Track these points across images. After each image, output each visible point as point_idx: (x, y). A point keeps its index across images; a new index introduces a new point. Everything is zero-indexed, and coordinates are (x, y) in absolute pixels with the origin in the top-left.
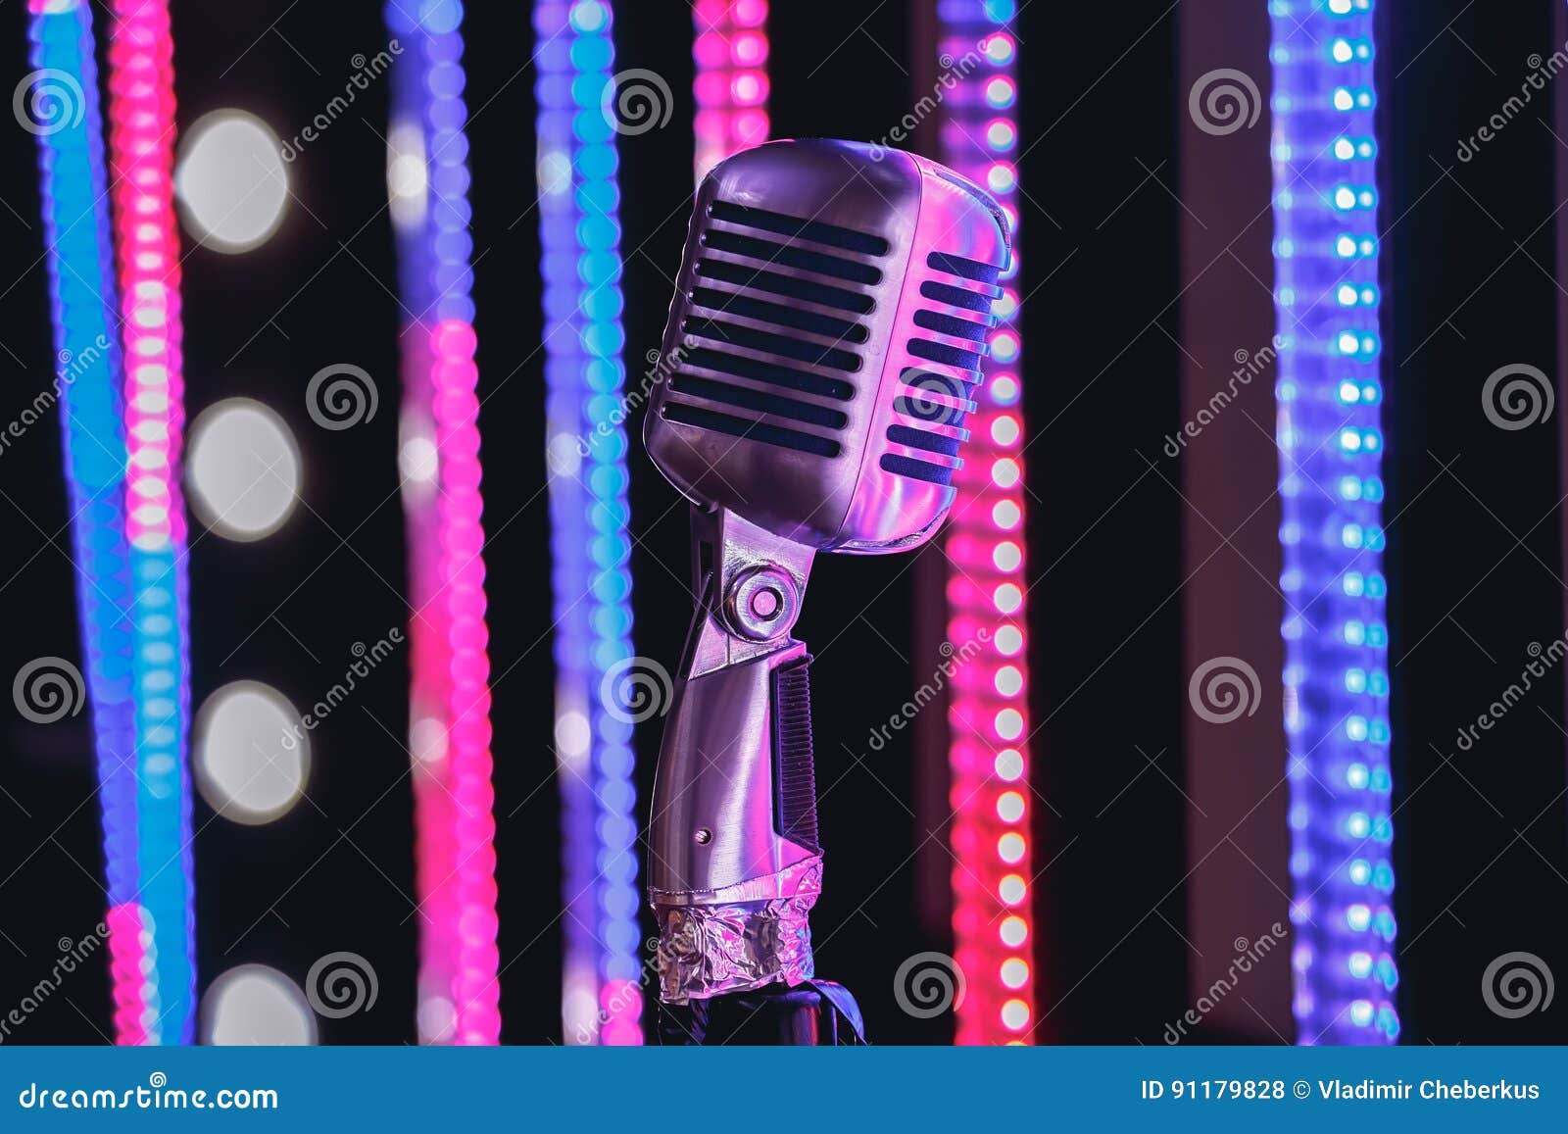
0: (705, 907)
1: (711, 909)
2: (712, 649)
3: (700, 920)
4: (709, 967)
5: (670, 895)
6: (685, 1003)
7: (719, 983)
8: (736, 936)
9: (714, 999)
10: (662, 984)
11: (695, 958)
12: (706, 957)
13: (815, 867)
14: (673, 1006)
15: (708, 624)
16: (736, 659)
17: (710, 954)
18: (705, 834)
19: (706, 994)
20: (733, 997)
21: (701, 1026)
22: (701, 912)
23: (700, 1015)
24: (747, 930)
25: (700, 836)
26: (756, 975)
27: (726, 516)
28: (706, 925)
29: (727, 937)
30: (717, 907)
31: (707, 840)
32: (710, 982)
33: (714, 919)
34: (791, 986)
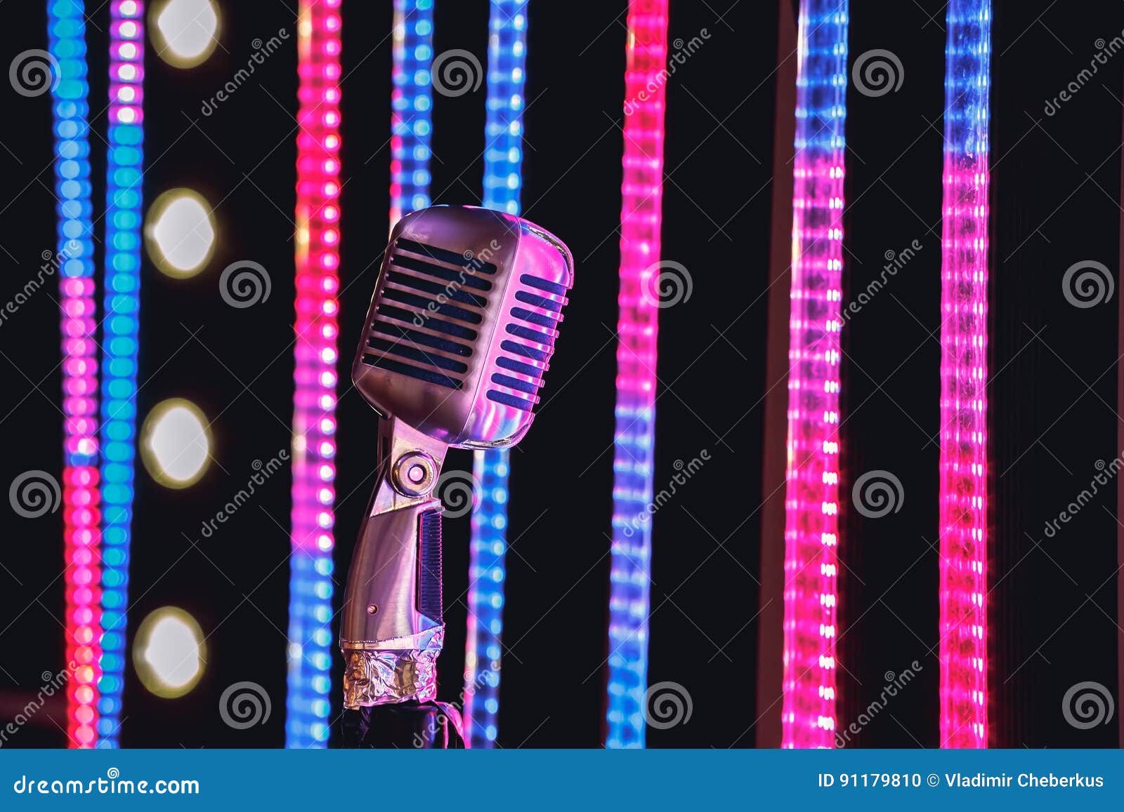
0: (372, 651)
1: (376, 653)
2: (385, 501)
3: (369, 659)
4: (373, 687)
5: (351, 643)
6: (357, 708)
7: (378, 698)
8: (390, 671)
9: (375, 707)
10: (345, 697)
11: (366, 682)
12: (372, 682)
13: (439, 632)
14: (350, 711)
15: (384, 484)
16: (399, 506)
17: (374, 680)
18: (374, 608)
19: (371, 703)
20: (386, 706)
21: (366, 723)
22: (370, 654)
23: (366, 718)
24: (398, 668)
25: (371, 609)
26: (401, 695)
27: (396, 421)
28: (373, 662)
29: (384, 670)
30: (379, 651)
31: (374, 612)
32: (373, 697)
33: (377, 659)
34: (421, 702)
